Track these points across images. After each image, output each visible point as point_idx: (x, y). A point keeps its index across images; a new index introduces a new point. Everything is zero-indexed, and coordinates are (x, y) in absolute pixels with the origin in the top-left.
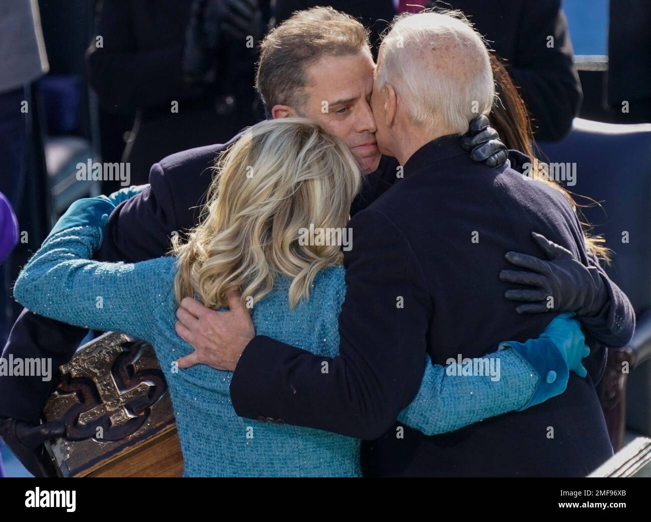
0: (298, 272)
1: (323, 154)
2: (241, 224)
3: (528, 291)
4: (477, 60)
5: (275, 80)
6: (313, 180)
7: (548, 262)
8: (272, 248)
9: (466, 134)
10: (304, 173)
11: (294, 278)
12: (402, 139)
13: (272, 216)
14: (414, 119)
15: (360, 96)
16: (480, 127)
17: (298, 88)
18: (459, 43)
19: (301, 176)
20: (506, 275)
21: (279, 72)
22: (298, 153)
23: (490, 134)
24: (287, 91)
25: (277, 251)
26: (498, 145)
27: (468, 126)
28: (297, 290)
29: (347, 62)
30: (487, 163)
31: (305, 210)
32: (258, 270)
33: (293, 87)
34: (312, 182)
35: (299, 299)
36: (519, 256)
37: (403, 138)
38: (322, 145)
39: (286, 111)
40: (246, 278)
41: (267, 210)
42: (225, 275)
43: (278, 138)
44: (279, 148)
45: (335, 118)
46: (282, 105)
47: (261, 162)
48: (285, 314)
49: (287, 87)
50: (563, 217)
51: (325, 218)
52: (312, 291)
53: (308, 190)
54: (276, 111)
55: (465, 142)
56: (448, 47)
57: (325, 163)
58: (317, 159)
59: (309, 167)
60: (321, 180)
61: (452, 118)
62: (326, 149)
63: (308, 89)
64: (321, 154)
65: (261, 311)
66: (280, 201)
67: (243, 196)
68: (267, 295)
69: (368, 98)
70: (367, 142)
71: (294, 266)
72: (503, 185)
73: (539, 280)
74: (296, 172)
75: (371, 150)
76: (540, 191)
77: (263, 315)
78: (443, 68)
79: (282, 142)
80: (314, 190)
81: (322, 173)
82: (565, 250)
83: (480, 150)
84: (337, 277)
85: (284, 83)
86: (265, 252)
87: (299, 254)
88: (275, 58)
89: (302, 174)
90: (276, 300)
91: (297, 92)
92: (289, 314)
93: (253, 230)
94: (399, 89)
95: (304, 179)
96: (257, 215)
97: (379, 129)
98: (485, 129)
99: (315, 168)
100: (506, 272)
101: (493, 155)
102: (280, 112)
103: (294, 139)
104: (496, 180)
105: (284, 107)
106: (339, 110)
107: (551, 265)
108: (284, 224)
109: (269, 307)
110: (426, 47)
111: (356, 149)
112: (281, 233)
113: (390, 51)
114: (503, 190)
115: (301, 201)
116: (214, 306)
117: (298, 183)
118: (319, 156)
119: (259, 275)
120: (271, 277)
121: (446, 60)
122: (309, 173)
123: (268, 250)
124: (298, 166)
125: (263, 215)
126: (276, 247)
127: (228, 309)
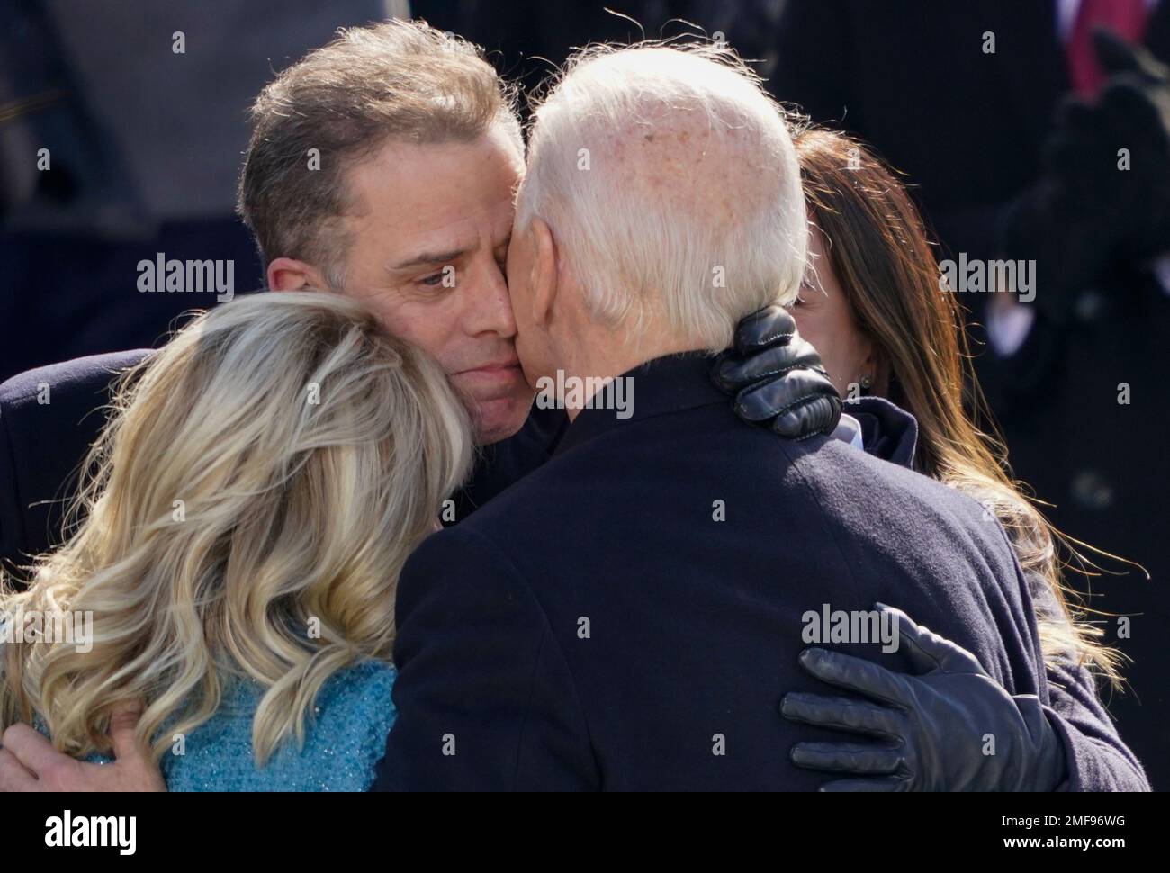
0: (279, 671)
1: (371, 384)
2: (153, 550)
3: (851, 747)
4: (761, 171)
5: (275, 195)
6: (337, 449)
7: (912, 678)
8: (223, 614)
9: (727, 351)
10: (315, 430)
11: (269, 687)
12: (570, 357)
13: (229, 533)
14: (595, 311)
15: (478, 247)
16: (761, 336)
17: (326, 217)
18: (716, 126)
19: (305, 439)
20: (795, 704)
21: (282, 175)
22: (306, 380)
23: (794, 356)
24: (303, 224)
25: (236, 621)
26: (811, 382)
27: (731, 332)
28: (275, 720)
29: (449, 160)
30: (778, 426)
31: (314, 522)
32: (185, 661)
33: (315, 216)
34: (335, 454)
35: (279, 742)
36: (835, 661)
37: (574, 356)
38: (370, 363)
39: (301, 273)
40: (150, 684)
41: (217, 518)
42: (102, 673)
43: (258, 341)
44: (259, 365)
45: (413, 297)
46: (293, 258)
47: (211, 400)
48: (246, 777)
49: (300, 216)
50: (969, 568)
51: (364, 544)
52: (314, 723)
53: (326, 474)
54: (278, 274)
55: (721, 372)
56: (685, 133)
57: (372, 406)
58: (352, 397)
59: (331, 416)
60: (360, 449)
61: (689, 310)
62: (381, 371)
63: (349, 223)
64: (363, 384)
65: (189, 766)
66: (252, 496)
67: (165, 482)
68: (204, 726)
69: (501, 252)
70: (493, 360)
71: (273, 657)
72: (810, 482)
73: (880, 719)
74: (296, 427)
75: (504, 382)
76: (915, 501)
77: (192, 777)
78: (669, 186)
79: (269, 350)
80: (339, 475)
81: (361, 433)
82: (960, 649)
83: (759, 395)
84: (376, 692)
85: (296, 206)
86: (204, 622)
87: (292, 628)
88: (277, 141)
89: (310, 433)
90: (228, 740)
91: (324, 229)
92: (253, 776)
93: (180, 565)
94: (562, 236)
95: (315, 445)
96: (192, 530)
97: (521, 330)
98: (785, 341)
99: (347, 419)
100: (800, 697)
101: (795, 407)
102: (288, 277)
103: (300, 345)
104: (792, 470)
105: (296, 265)
106: (422, 277)
107: (915, 686)
108: (257, 554)
109: (209, 757)
110: (630, 133)
111: (465, 376)
112: (247, 575)
113: (548, 137)
114: (811, 493)
115: (304, 499)
116: (77, 749)
117: (299, 455)
118: (357, 390)
119: (185, 675)
120: (214, 683)
121: (679, 166)
122: (328, 430)
123: (211, 616)
124: (302, 411)
125: (207, 531)
126: (233, 610)
127: (111, 756)
